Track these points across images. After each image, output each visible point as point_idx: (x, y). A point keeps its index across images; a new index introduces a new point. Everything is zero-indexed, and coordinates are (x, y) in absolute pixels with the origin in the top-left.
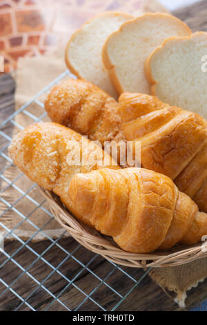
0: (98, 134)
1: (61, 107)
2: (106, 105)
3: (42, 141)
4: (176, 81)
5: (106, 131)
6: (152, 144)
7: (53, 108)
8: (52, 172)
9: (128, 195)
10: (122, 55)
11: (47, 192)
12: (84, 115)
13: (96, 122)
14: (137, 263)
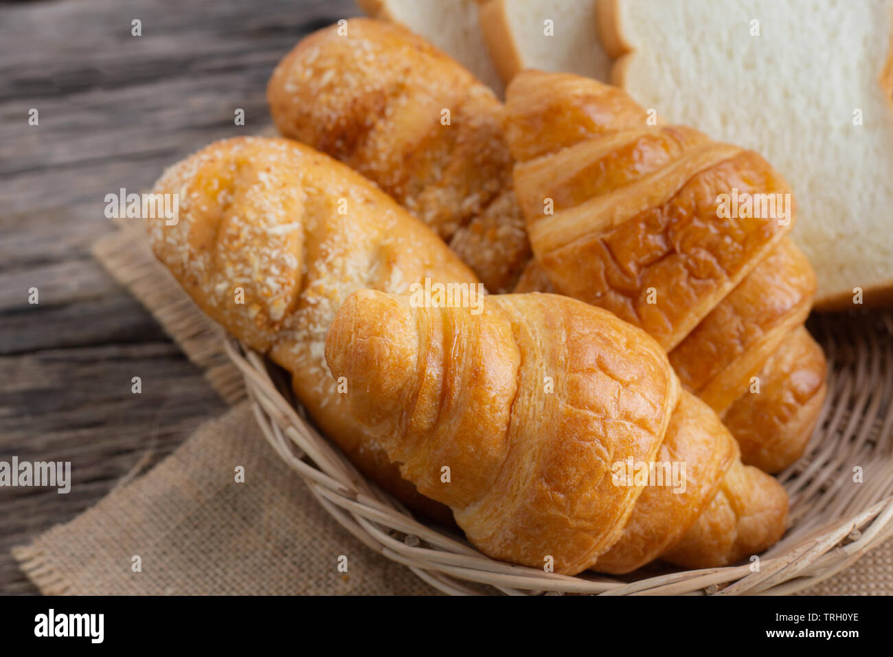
0: (431, 195)
2: (467, 108)
5: (458, 188)
6: (606, 231)
7: (296, 100)
8: (275, 287)
11: (251, 354)
12: (394, 131)
13: (428, 156)
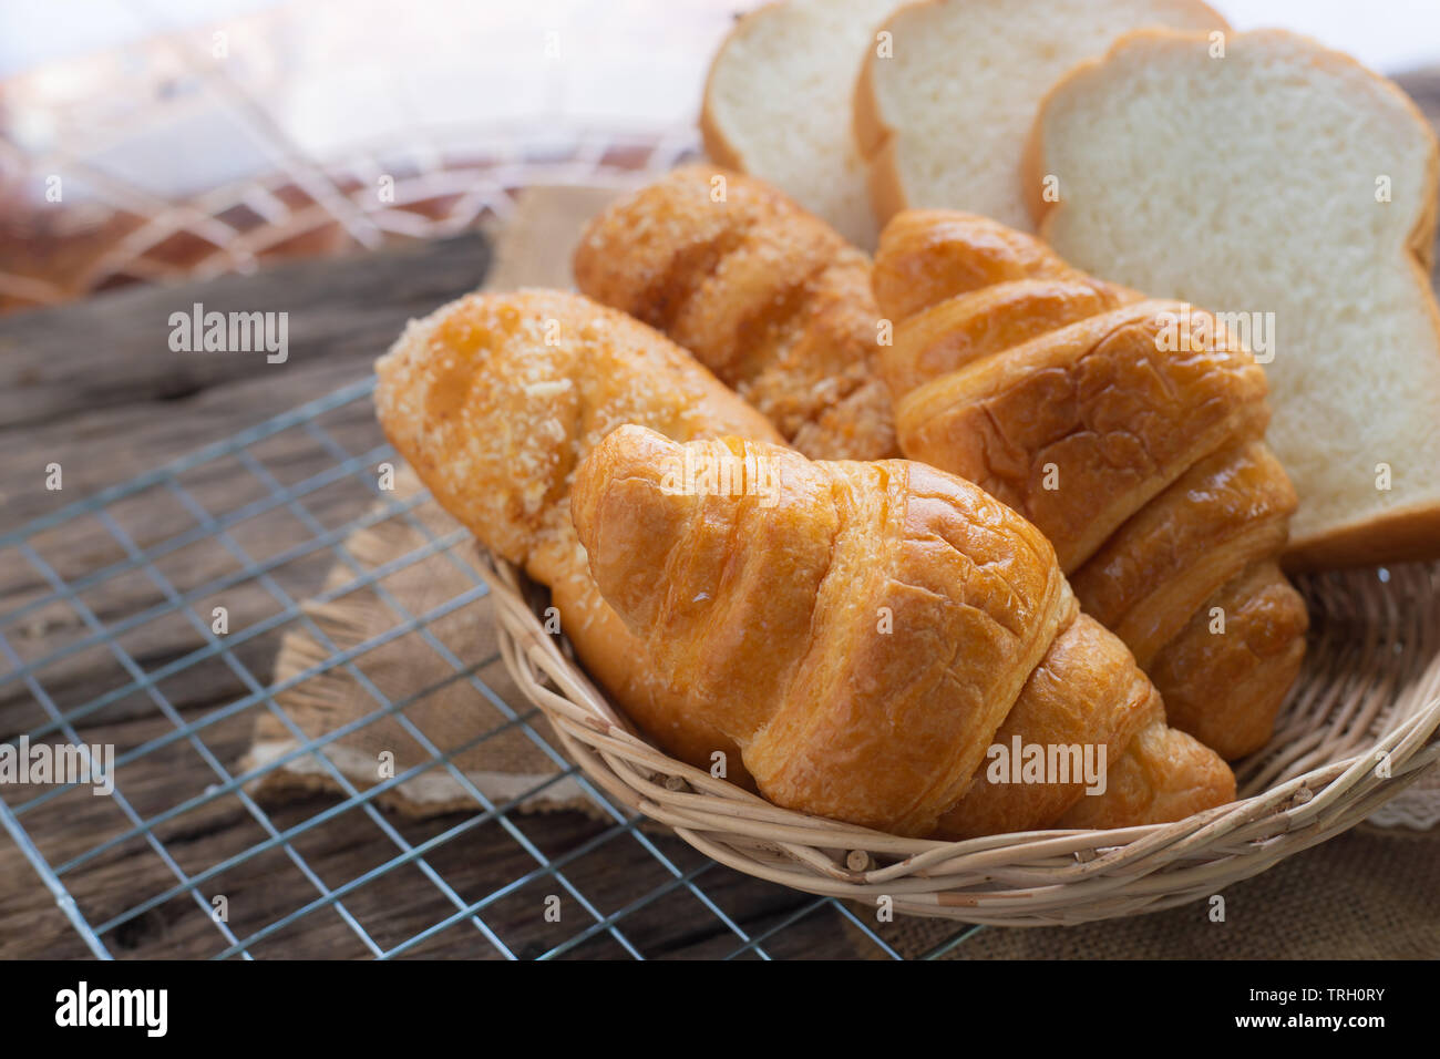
0: (772, 378)
1: (637, 252)
2: (833, 275)
3: (518, 337)
4: (1145, 207)
5: (808, 371)
6: (988, 395)
7: (603, 258)
8: (532, 464)
9: (833, 542)
10: (935, 97)
11: (502, 567)
12: (725, 293)
13: (773, 330)
14: (824, 864)
